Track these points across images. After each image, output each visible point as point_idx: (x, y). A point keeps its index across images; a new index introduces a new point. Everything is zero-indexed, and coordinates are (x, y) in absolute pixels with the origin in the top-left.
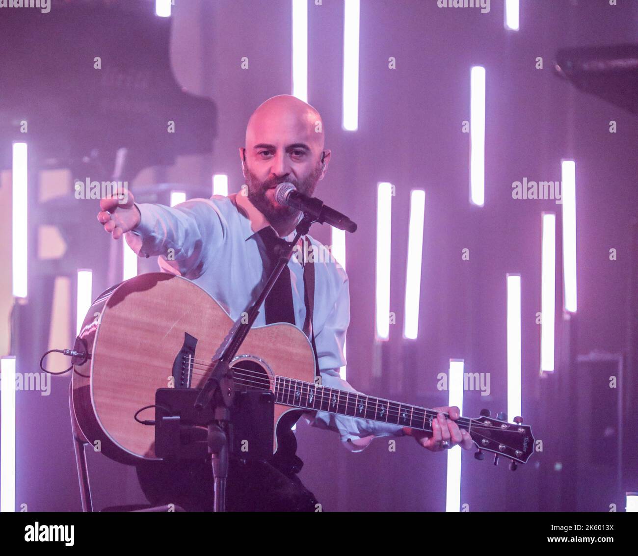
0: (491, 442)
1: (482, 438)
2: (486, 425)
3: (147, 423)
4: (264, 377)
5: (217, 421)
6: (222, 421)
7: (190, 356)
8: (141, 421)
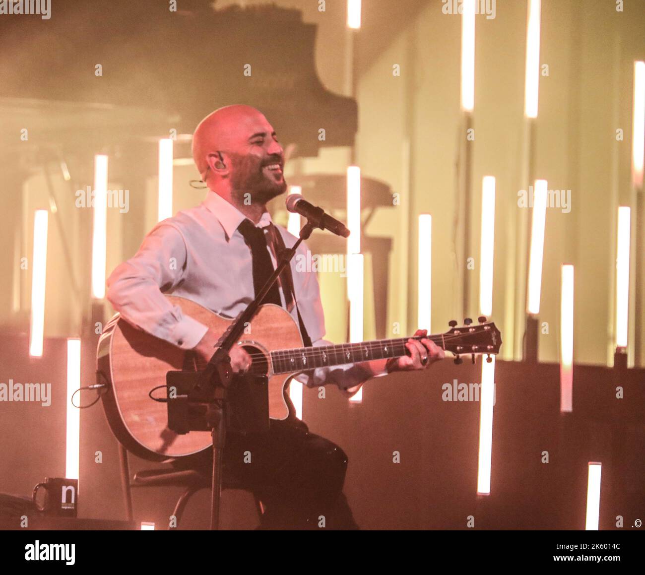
0: (464, 347)
1: (456, 346)
2: (457, 335)
3: (160, 400)
4: (259, 356)
5: (216, 400)
6: (220, 399)
7: (194, 359)
8: (156, 398)
